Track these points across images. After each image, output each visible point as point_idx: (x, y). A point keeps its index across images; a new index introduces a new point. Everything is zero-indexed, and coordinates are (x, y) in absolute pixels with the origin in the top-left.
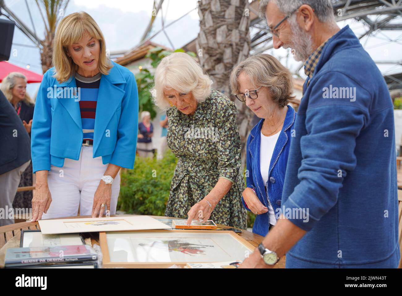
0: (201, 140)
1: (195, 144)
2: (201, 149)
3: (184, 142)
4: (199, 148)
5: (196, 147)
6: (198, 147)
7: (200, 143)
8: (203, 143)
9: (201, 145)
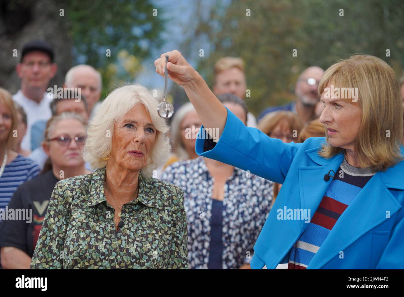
0: (150, 236)
1: (141, 242)
2: (152, 248)
3: (119, 242)
4: (150, 247)
5: (142, 246)
6: (146, 246)
7: (150, 240)
8: (156, 239)
9: (151, 243)
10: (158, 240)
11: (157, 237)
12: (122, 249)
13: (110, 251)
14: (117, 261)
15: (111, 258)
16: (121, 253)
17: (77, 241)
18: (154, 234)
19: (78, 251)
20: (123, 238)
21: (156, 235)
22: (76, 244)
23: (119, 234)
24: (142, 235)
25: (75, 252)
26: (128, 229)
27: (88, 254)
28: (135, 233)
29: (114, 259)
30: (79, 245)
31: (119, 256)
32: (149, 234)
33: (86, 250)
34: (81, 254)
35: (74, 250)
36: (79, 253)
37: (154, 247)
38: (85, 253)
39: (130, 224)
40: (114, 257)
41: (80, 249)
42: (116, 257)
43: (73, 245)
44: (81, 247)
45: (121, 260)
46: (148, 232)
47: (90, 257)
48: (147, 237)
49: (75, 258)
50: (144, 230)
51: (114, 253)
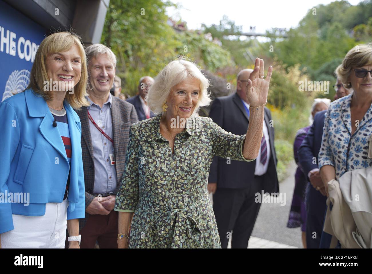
10: (201, 156)
11: (200, 155)
12: (177, 167)
13: (170, 170)
14: (175, 175)
15: (171, 174)
16: (177, 170)
17: (148, 165)
18: (198, 153)
19: (149, 172)
20: (177, 159)
21: (199, 153)
22: (147, 167)
23: (174, 157)
24: (190, 155)
25: (147, 173)
26: (181, 152)
27: (156, 173)
28: (185, 154)
29: (173, 175)
30: (149, 168)
31: (176, 172)
32: (195, 153)
33: (154, 171)
34: (151, 174)
35: (146, 172)
36: (150, 173)
37: (198, 163)
38: (154, 173)
39: (181, 149)
40: (173, 173)
41: (150, 171)
42: (174, 173)
43: (145, 168)
44: (150, 169)
45: (178, 174)
46: (194, 152)
47: (157, 175)
48: (193, 156)
49: (148, 177)
50: (191, 151)
51: (173, 171)
